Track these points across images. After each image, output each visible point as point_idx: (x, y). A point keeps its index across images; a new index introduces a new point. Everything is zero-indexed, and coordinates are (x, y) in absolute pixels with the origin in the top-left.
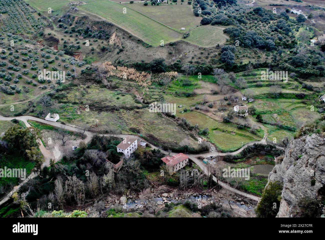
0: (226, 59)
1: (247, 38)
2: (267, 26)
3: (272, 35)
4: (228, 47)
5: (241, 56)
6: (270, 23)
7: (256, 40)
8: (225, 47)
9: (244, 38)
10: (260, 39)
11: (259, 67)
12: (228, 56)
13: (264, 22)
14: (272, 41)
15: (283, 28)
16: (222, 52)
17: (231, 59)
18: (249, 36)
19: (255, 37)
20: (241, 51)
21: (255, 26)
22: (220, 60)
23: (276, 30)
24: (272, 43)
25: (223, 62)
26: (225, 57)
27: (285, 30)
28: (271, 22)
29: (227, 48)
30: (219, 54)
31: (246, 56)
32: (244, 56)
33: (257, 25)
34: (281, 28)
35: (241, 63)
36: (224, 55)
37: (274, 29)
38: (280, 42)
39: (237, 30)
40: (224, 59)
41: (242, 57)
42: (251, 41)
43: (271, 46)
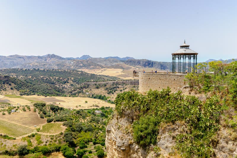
1: (77, 127)
6: (86, 118)
7: (82, 127)
9: (75, 127)
12: (69, 138)
13: (83, 118)
16: (65, 136)
22: (64, 141)
30: (63, 138)
37: (90, 121)
39: (71, 123)
40: (67, 139)
42: (80, 128)
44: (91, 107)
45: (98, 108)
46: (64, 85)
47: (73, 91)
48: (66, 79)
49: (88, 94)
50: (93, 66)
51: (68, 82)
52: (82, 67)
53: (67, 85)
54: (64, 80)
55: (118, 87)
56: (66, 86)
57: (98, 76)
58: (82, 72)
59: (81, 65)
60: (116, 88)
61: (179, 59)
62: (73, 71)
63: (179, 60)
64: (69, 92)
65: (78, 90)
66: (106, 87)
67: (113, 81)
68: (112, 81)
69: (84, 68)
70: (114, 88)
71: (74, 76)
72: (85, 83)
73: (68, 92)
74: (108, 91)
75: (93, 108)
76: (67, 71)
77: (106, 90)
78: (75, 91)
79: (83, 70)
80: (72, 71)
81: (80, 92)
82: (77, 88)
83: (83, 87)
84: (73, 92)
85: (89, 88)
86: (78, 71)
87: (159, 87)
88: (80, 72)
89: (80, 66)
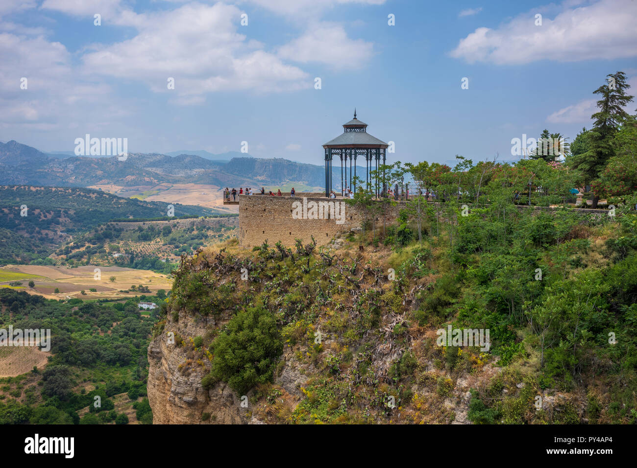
0: (56, 389)
1: (84, 351)
2: (110, 331)
3: (122, 342)
4: (55, 369)
5: (80, 381)
6: (112, 326)
7: (99, 353)
8: (50, 370)
9: (77, 351)
10: (105, 350)
11: (116, 394)
12: (59, 384)
13: (102, 325)
14: (125, 349)
15: (137, 330)
16: (45, 379)
17: (65, 387)
18: (87, 347)
19: (96, 347)
20: (78, 373)
21: (88, 333)
22: (43, 394)
23: (126, 334)
24: (127, 353)
25: (51, 396)
26: (52, 386)
27: (141, 331)
28: (115, 324)
29: (53, 370)
30: (40, 384)
31: (90, 380)
32: (85, 381)
33: (91, 331)
34: (134, 330)
35: (83, 392)
36: (51, 382)
37: (122, 334)
38: (137, 350)
39: (64, 340)
40: (52, 389)
41: (82, 382)
42: (92, 355)
43: (126, 357)
44: (127, 292)
45: (147, 295)
46: (47, 231)
47: (73, 248)
48: (52, 213)
49: (116, 255)
50: (133, 177)
51: (58, 223)
52: (101, 179)
53: (56, 231)
54: (45, 216)
55: (206, 237)
56: (51, 234)
57: (149, 206)
58: (100, 193)
59: (99, 173)
60: (201, 239)
61: (344, 158)
62: (73, 190)
63: (344, 161)
64: (61, 251)
65: (87, 245)
66: (171, 235)
67: (192, 220)
68: (187, 218)
69: (106, 181)
70: (192, 239)
71: (75, 204)
72: (109, 223)
73: (58, 251)
74: (177, 247)
75: (131, 295)
76: (54, 189)
77: (170, 244)
78: (78, 247)
79: (105, 188)
80: (70, 191)
81: (96, 252)
82: (86, 240)
83: (102, 236)
84: (74, 252)
85: (122, 240)
86: (90, 191)
87: (290, 233)
88: (96, 195)
89: (96, 176)
